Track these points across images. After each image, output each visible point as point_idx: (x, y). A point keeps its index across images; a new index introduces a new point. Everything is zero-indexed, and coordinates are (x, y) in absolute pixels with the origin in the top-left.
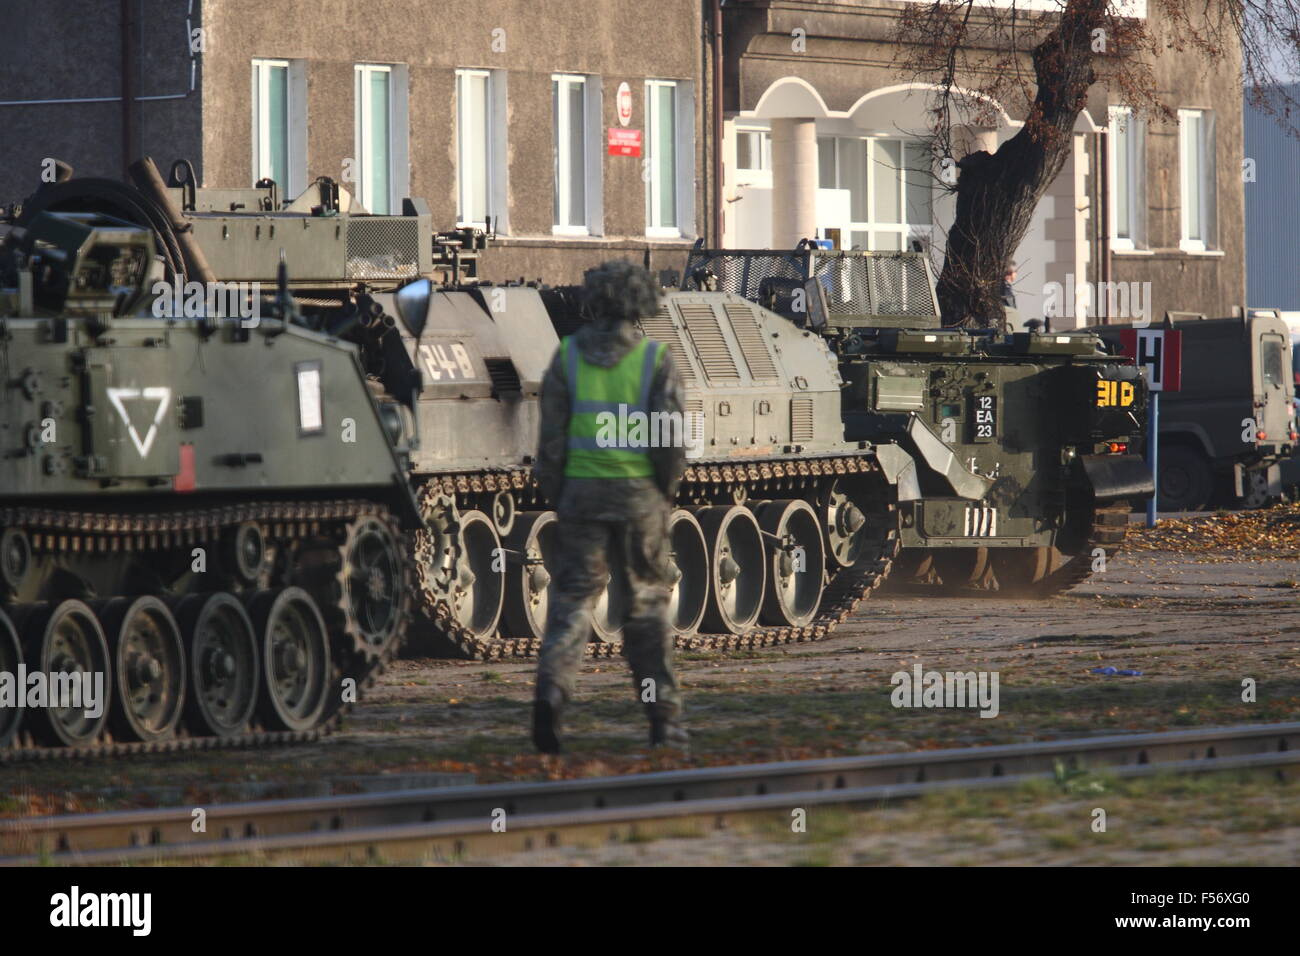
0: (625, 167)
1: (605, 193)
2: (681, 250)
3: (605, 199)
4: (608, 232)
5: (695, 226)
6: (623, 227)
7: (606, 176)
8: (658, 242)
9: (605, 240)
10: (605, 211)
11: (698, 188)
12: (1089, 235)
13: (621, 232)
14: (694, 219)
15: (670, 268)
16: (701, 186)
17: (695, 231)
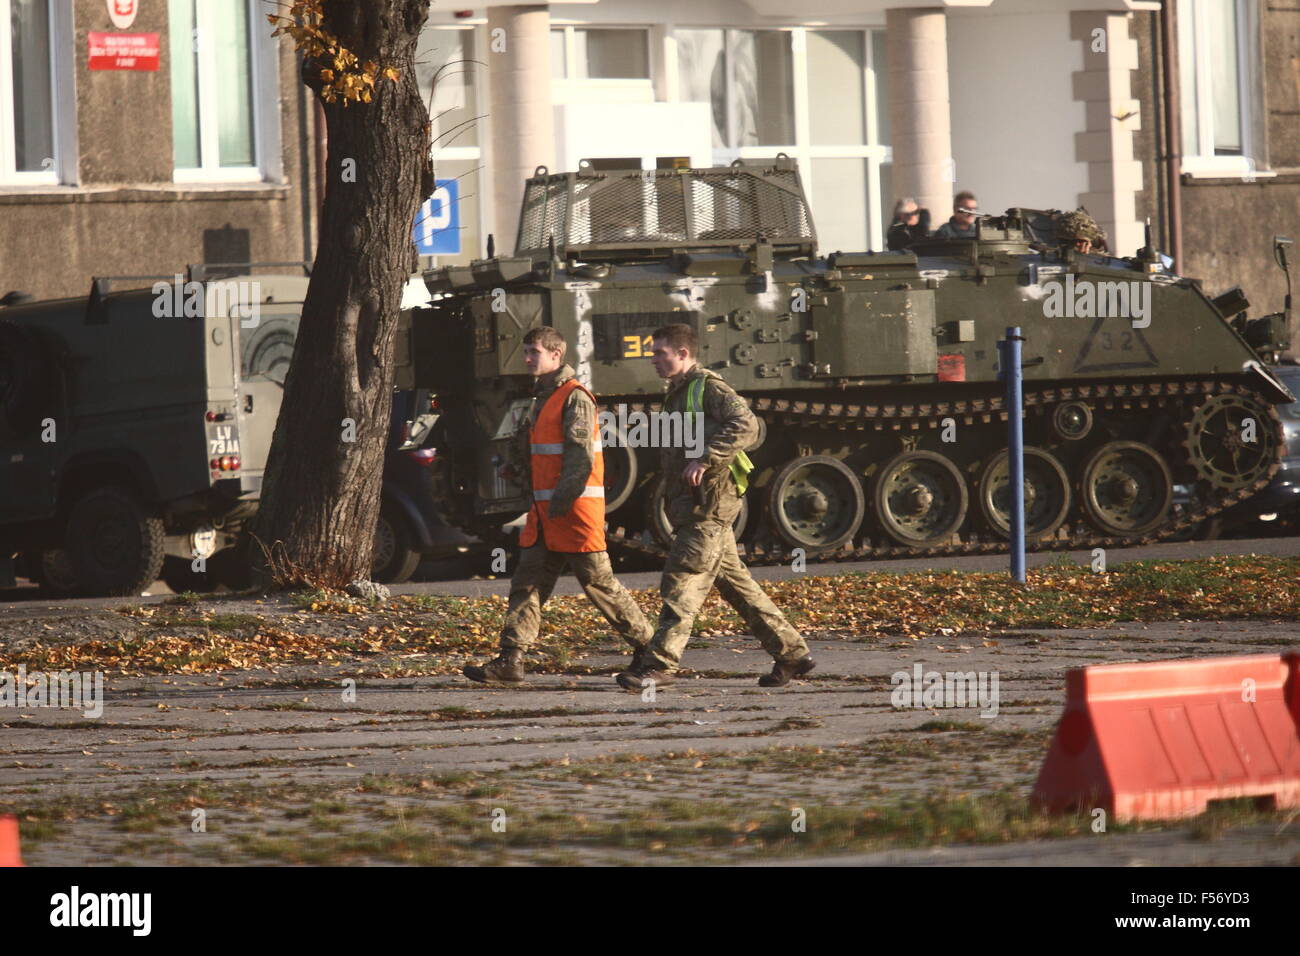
0: (125, 86)
1: (82, 124)
2: (251, 199)
3: (81, 132)
4: (86, 178)
5: (282, 165)
6: (123, 171)
7: (83, 99)
8: (194, 190)
9: (83, 189)
10: (82, 150)
11: (285, 110)
12: (1140, 152)
13: (119, 178)
14: (281, 154)
15: (228, 226)
16: (294, 107)
17: (282, 171)
